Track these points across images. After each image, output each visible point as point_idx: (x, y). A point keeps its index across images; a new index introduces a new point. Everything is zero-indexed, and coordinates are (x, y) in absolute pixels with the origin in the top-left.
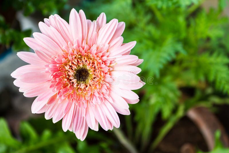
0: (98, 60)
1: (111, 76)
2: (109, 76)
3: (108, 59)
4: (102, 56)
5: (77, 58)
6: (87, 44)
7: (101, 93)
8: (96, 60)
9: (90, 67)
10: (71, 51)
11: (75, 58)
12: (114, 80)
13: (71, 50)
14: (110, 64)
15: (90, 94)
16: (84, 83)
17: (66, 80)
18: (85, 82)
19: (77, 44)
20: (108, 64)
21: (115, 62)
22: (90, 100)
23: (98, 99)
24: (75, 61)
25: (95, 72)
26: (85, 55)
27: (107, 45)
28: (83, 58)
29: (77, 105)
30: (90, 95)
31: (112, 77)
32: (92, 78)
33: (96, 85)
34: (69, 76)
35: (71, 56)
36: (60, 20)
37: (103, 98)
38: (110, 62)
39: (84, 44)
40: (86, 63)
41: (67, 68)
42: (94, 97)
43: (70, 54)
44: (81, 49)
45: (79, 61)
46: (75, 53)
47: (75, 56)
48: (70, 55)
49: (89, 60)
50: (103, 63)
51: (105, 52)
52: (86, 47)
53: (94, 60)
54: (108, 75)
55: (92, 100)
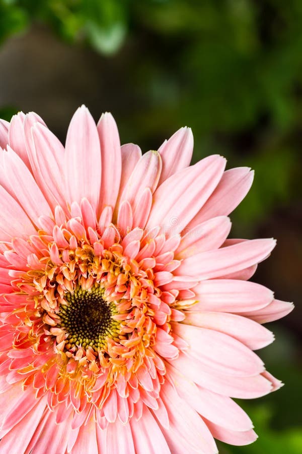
0: (142, 279)
1: (175, 339)
2: (169, 337)
3: (174, 282)
4: (156, 270)
5: (77, 260)
6: (114, 221)
7: (136, 389)
8: (136, 277)
9: (113, 295)
10: (59, 234)
11: (72, 258)
12: (181, 353)
13: (61, 231)
14: (178, 299)
15: (100, 384)
16: (91, 344)
17: (30, 323)
18: (95, 342)
19: (80, 218)
20: (172, 300)
21: (197, 295)
22: (98, 404)
23: (124, 406)
24: (69, 269)
25: (128, 317)
26: (105, 254)
27: (176, 237)
28: (97, 263)
29: (51, 414)
30: (101, 387)
31: (177, 343)
32: (117, 331)
33: (126, 361)
34: (44, 313)
35: (57, 249)
36: (43, 133)
37: (141, 407)
38: (177, 293)
39: (106, 220)
40: (103, 280)
41: (40, 286)
42: (114, 399)
43: (54, 243)
44: (94, 234)
45: (82, 270)
46: (73, 243)
47: (72, 253)
48: (54, 248)
49: (116, 274)
50: (155, 292)
51: (167, 257)
52: (109, 231)
53: (131, 277)
54: (165, 335)
55: (104, 405)
